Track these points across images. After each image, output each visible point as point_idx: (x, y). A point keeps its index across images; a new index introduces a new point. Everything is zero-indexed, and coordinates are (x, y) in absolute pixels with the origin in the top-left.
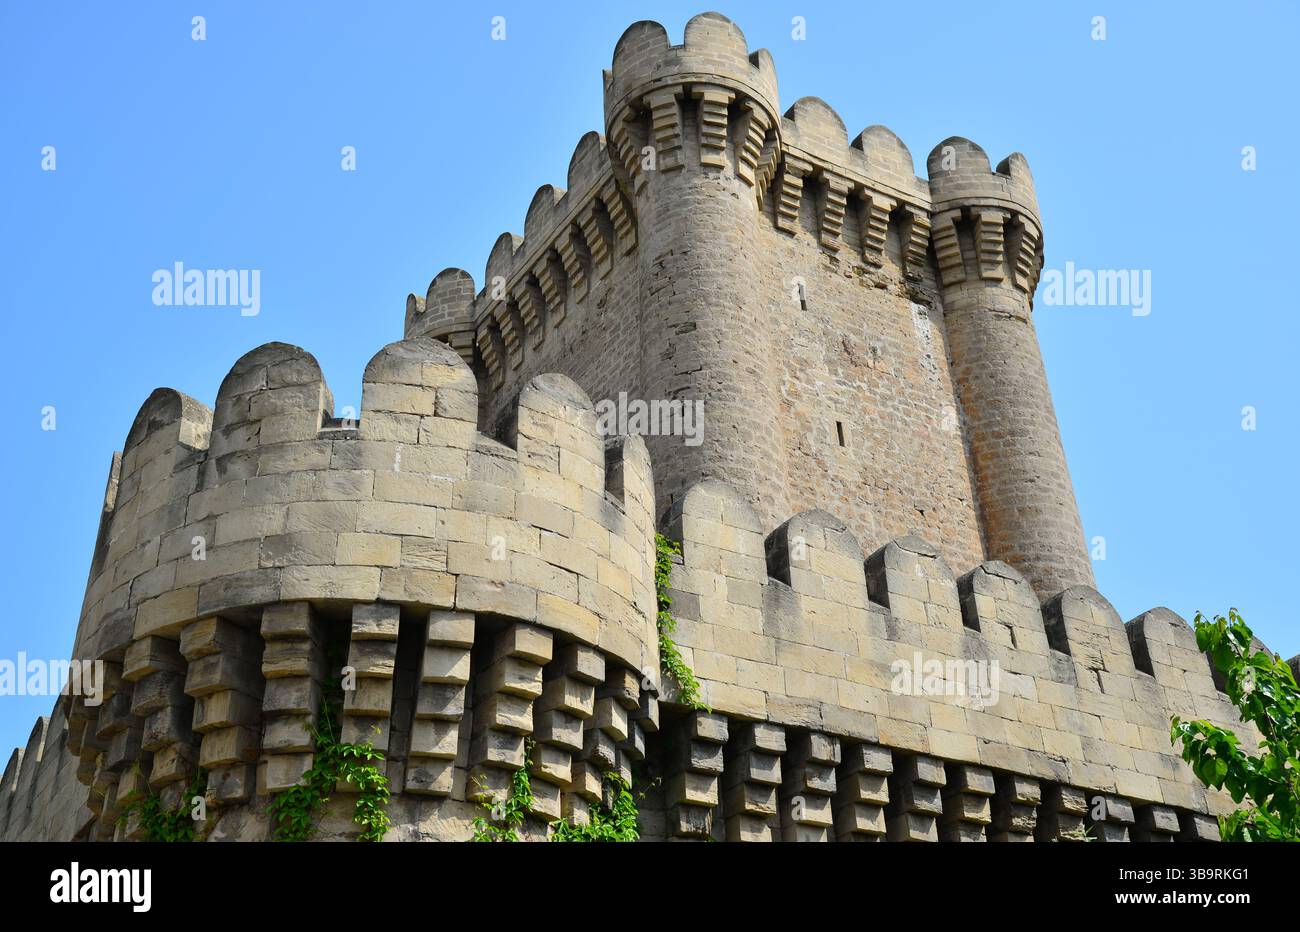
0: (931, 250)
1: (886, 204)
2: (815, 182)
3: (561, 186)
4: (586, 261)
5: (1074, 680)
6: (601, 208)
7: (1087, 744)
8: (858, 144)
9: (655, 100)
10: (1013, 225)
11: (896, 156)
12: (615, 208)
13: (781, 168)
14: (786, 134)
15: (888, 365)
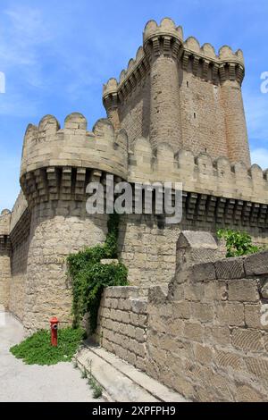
0: (219, 73)
1: (208, 62)
2: (191, 57)
3: (135, 59)
4: (140, 76)
5: (217, 175)
6: (143, 64)
7: (218, 188)
8: (202, 48)
9: (154, 40)
10: (237, 66)
11: (211, 50)
12: (146, 64)
13: (183, 54)
14: (185, 46)
15: (207, 99)
